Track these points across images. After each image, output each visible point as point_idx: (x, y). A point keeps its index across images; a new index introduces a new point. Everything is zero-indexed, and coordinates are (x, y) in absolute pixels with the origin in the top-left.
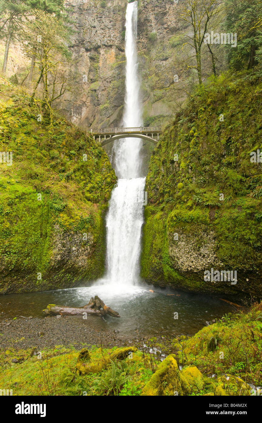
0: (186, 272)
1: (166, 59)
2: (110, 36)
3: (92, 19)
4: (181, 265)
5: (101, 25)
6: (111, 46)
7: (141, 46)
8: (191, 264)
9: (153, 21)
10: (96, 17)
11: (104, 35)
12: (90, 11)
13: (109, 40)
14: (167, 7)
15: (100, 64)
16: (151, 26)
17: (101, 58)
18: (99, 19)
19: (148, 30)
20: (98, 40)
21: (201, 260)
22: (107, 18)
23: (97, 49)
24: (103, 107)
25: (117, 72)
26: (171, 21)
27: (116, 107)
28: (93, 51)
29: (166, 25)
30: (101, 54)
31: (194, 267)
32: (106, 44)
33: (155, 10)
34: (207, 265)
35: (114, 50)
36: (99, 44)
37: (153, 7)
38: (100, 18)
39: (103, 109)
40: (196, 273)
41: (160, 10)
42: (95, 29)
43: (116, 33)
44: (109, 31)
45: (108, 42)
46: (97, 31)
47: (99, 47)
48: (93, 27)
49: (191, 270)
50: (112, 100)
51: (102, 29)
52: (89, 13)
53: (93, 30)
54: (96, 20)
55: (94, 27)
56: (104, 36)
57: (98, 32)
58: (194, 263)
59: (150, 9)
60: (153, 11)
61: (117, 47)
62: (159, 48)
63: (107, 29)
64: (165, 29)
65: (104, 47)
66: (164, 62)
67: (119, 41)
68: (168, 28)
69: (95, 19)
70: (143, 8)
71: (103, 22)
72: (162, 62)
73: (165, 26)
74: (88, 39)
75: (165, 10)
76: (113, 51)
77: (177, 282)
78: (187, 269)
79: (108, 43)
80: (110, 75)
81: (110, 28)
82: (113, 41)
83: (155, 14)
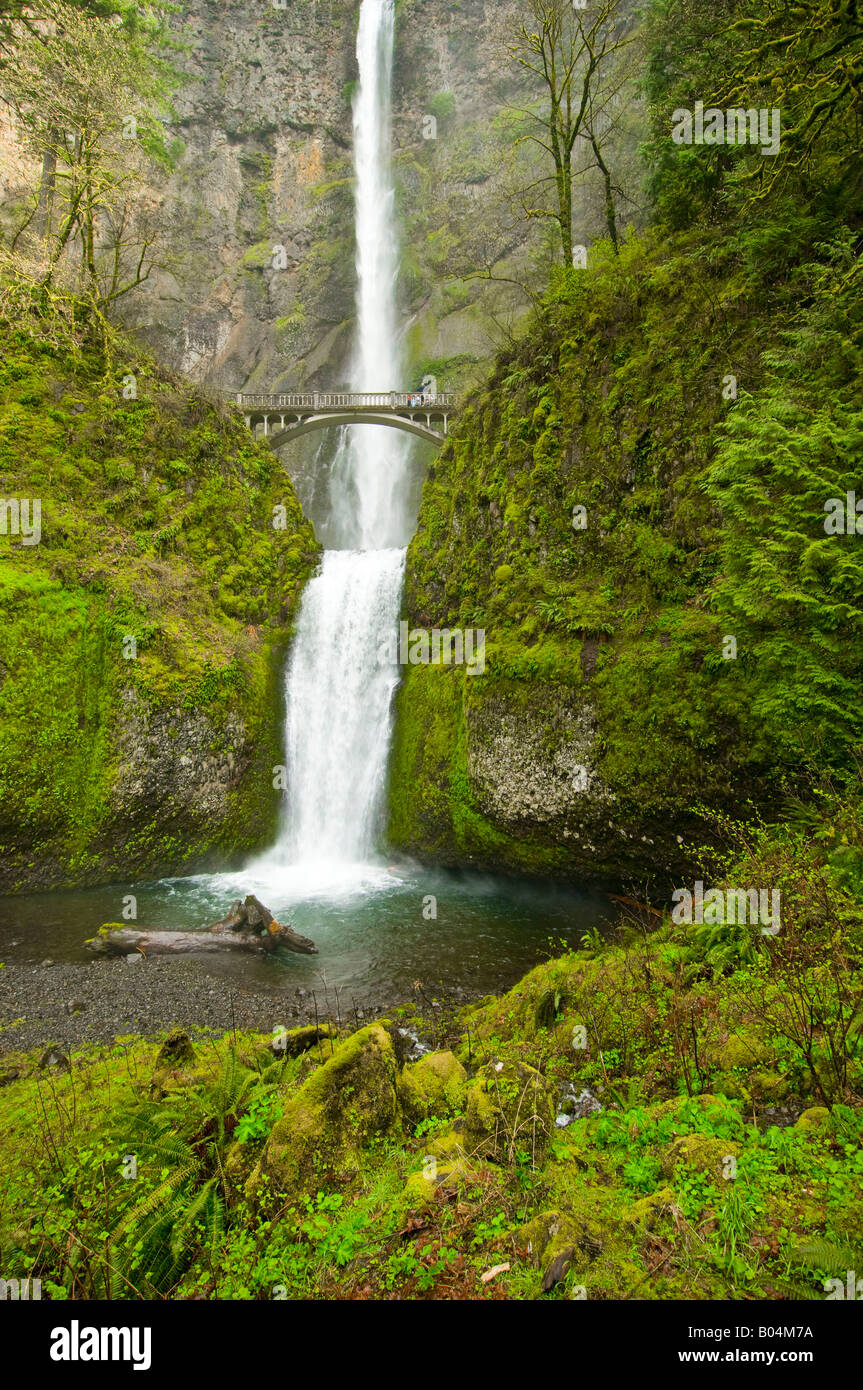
0: (515, 822)
1: (481, 180)
2: (306, 97)
3: (247, 37)
4: (500, 804)
5: (278, 60)
6: (309, 129)
7: (406, 135)
8: (528, 799)
9: (444, 55)
10: (262, 33)
11: (286, 90)
12: (243, 13)
13: (304, 109)
14: (488, 12)
15: (277, 185)
16: (437, 71)
17: (279, 165)
18: (271, 39)
19: (429, 83)
20: (268, 107)
21: (557, 786)
22: (298, 37)
23: (265, 134)
24: (285, 324)
25: (330, 212)
26: (499, 60)
27: (325, 325)
28: (251, 141)
29: (483, 70)
30: (279, 152)
31: (536, 806)
32: (295, 121)
33: (448, 21)
34: (572, 802)
35: (317, 141)
36: (272, 120)
38: (276, 35)
39: (286, 329)
40: (542, 824)
41: (465, 22)
42: (259, 70)
43: (326, 87)
44: (304, 78)
45: (302, 114)
46: (264, 78)
47: (273, 129)
48: (251, 63)
49: (529, 816)
50: (313, 301)
51: (283, 72)
52: (239, 19)
53: (253, 74)
54: (261, 41)
55: (257, 64)
56: (289, 95)
57: (269, 80)
58: (538, 797)
59: (434, 18)
60: (442, 22)
61: (329, 133)
62: (460, 144)
63: (298, 73)
64: (481, 82)
65: (288, 129)
66: (476, 188)
67: (335, 112)
68: (490, 82)
69: (257, 39)
70: (413, 13)
71: (284, 51)
72: (470, 187)
73: (482, 74)
74: (235, 101)
75: (481, 22)
76: (317, 144)
77: (491, 851)
78: (518, 813)
79: (299, 118)
80: (309, 221)
81: (307, 71)
82: (316, 112)
83: (448, 33)
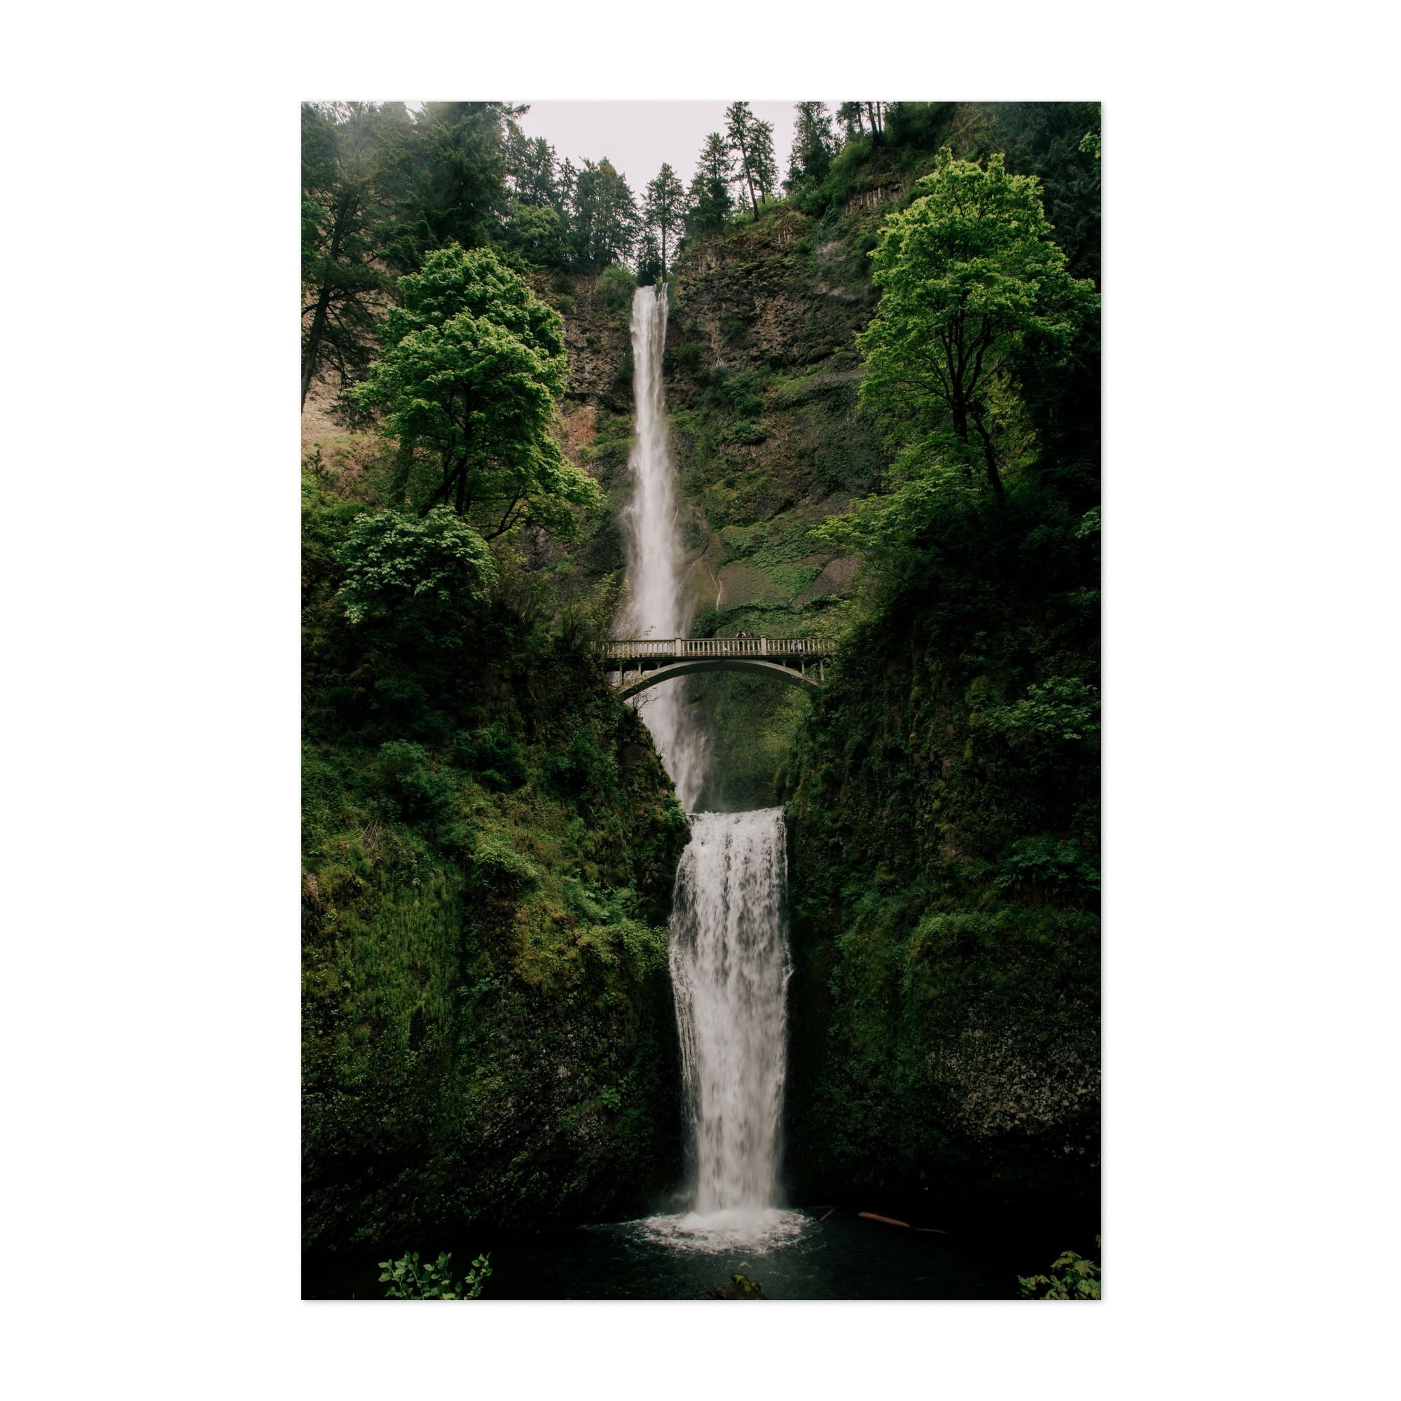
2: (580, 370)
6: (583, 398)
7: (678, 402)
9: (716, 336)
13: (577, 380)
14: (758, 303)
16: (709, 349)
19: (702, 359)
22: (574, 321)
25: (602, 470)
26: (770, 341)
29: (755, 349)
32: (569, 391)
33: (720, 308)
35: (590, 408)
37: (714, 300)
41: (736, 310)
43: (600, 362)
44: (579, 355)
45: (575, 385)
59: (706, 306)
60: (714, 310)
61: (602, 401)
64: (754, 359)
65: (562, 398)
67: (609, 383)
68: (762, 359)
70: (686, 302)
72: (747, 447)
73: (754, 352)
75: (753, 310)
76: (589, 411)
79: (573, 388)
81: (582, 349)
82: (590, 383)
83: (720, 319)
